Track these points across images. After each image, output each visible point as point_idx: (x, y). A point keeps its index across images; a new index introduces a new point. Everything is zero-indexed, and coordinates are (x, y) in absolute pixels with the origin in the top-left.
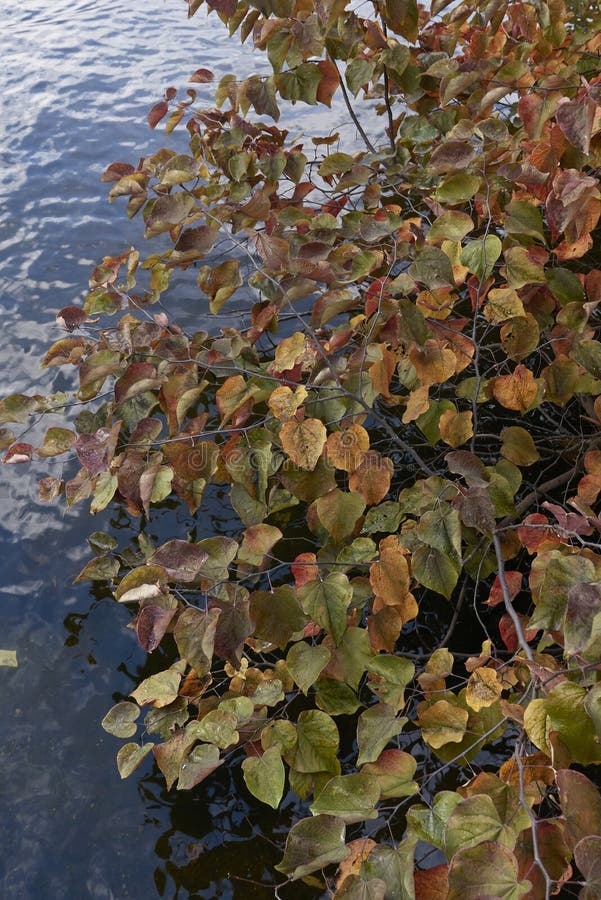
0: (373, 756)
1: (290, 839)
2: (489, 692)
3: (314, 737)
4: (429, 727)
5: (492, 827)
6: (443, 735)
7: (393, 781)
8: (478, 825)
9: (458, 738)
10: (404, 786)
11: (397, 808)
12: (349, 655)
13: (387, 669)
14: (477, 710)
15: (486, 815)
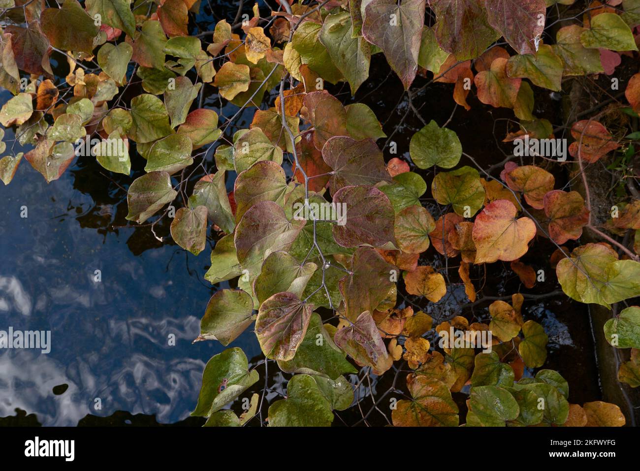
0: (182, 119)
1: (130, 197)
2: (263, 46)
3: (148, 115)
4: (225, 85)
5: (267, 149)
6: (235, 88)
7: (203, 133)
8: (257, 151)
9: (245, 88)
10: (212, 135)
11: (207, 152)
12: (150, 45)
13: (180, 48)
14: (256, 63)
15: (261, 142)
